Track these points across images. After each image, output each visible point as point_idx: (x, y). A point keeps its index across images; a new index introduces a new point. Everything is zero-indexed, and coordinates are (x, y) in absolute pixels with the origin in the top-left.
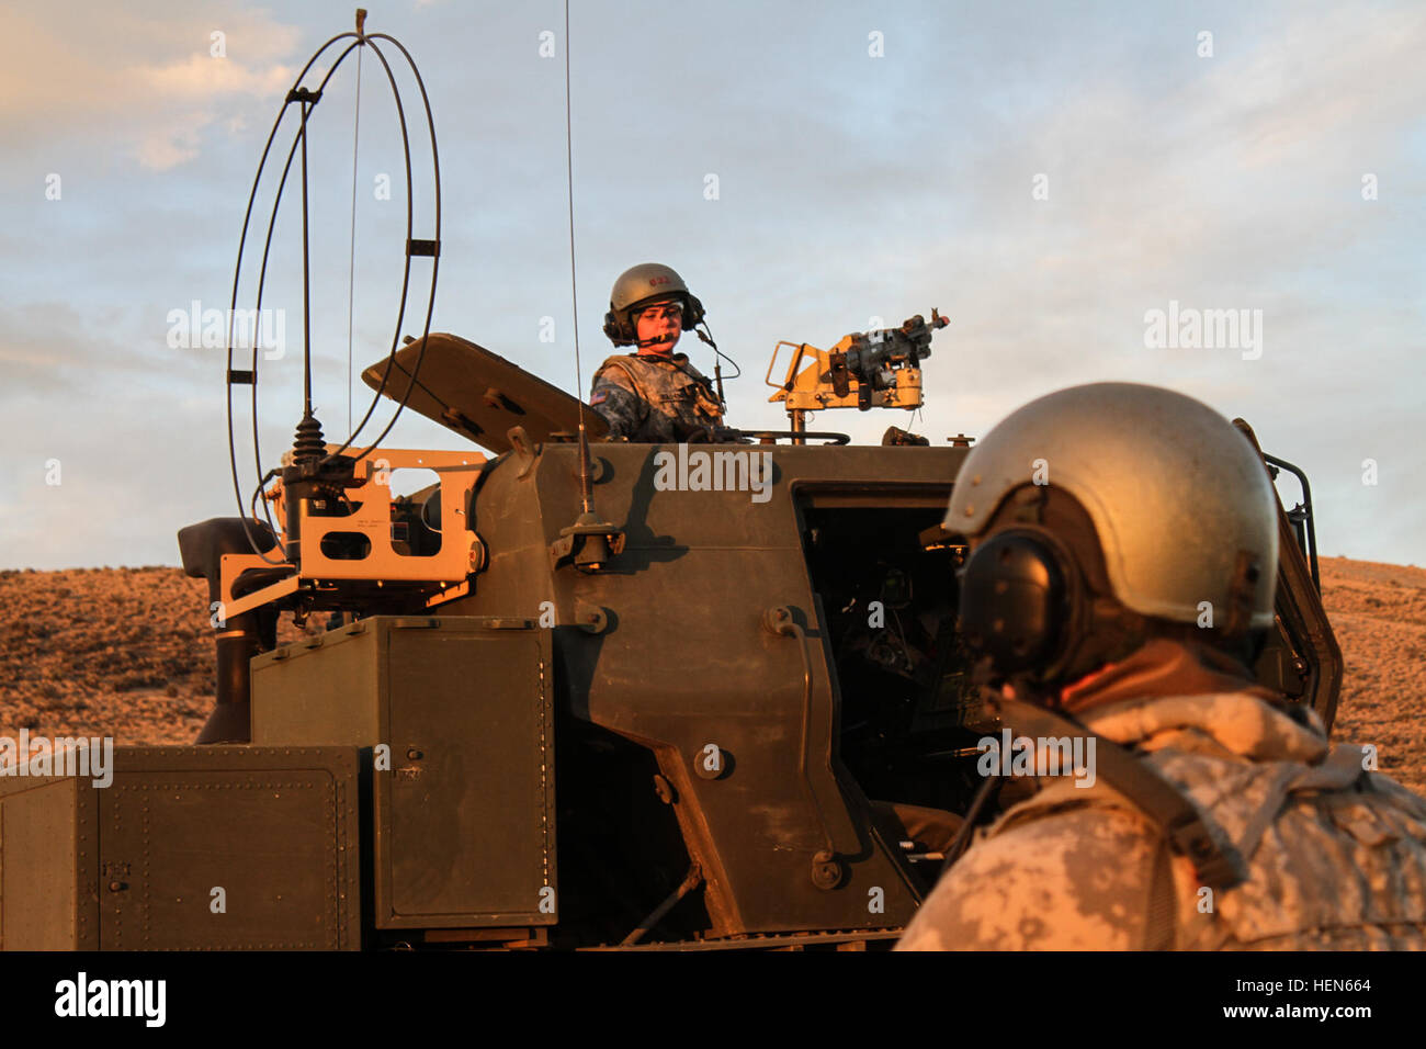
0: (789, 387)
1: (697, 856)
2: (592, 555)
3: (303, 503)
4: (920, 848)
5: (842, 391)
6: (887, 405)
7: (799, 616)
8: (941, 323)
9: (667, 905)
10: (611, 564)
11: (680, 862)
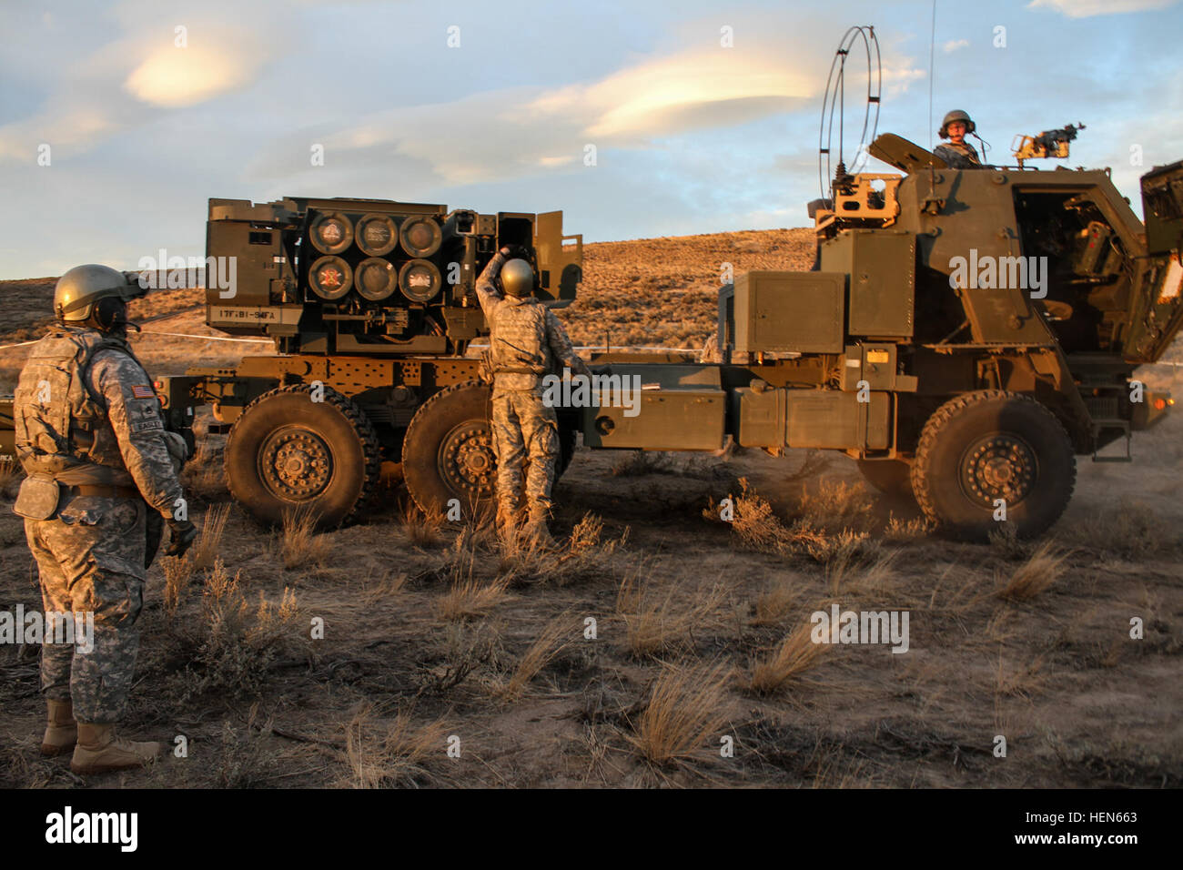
0: (1020, 151)
1: (967, 314)
2: (933, 208)
3: (838, 192)
4: (1052, 315)
5: (1037, 151)
6: (1055, 156)
7: (1010, 231)
8: (1082, 127)
9: (957, 331)
10: (940, 211)
11: (961, 316)
